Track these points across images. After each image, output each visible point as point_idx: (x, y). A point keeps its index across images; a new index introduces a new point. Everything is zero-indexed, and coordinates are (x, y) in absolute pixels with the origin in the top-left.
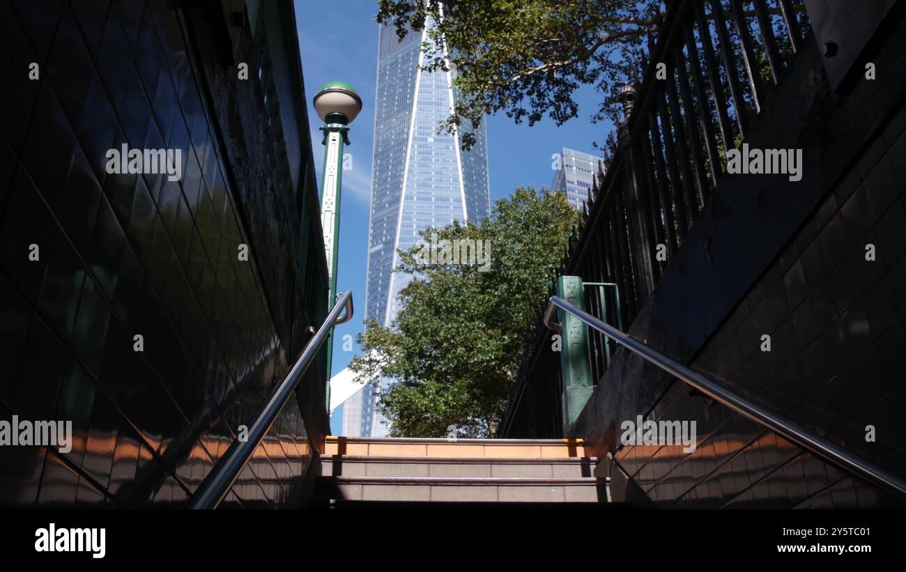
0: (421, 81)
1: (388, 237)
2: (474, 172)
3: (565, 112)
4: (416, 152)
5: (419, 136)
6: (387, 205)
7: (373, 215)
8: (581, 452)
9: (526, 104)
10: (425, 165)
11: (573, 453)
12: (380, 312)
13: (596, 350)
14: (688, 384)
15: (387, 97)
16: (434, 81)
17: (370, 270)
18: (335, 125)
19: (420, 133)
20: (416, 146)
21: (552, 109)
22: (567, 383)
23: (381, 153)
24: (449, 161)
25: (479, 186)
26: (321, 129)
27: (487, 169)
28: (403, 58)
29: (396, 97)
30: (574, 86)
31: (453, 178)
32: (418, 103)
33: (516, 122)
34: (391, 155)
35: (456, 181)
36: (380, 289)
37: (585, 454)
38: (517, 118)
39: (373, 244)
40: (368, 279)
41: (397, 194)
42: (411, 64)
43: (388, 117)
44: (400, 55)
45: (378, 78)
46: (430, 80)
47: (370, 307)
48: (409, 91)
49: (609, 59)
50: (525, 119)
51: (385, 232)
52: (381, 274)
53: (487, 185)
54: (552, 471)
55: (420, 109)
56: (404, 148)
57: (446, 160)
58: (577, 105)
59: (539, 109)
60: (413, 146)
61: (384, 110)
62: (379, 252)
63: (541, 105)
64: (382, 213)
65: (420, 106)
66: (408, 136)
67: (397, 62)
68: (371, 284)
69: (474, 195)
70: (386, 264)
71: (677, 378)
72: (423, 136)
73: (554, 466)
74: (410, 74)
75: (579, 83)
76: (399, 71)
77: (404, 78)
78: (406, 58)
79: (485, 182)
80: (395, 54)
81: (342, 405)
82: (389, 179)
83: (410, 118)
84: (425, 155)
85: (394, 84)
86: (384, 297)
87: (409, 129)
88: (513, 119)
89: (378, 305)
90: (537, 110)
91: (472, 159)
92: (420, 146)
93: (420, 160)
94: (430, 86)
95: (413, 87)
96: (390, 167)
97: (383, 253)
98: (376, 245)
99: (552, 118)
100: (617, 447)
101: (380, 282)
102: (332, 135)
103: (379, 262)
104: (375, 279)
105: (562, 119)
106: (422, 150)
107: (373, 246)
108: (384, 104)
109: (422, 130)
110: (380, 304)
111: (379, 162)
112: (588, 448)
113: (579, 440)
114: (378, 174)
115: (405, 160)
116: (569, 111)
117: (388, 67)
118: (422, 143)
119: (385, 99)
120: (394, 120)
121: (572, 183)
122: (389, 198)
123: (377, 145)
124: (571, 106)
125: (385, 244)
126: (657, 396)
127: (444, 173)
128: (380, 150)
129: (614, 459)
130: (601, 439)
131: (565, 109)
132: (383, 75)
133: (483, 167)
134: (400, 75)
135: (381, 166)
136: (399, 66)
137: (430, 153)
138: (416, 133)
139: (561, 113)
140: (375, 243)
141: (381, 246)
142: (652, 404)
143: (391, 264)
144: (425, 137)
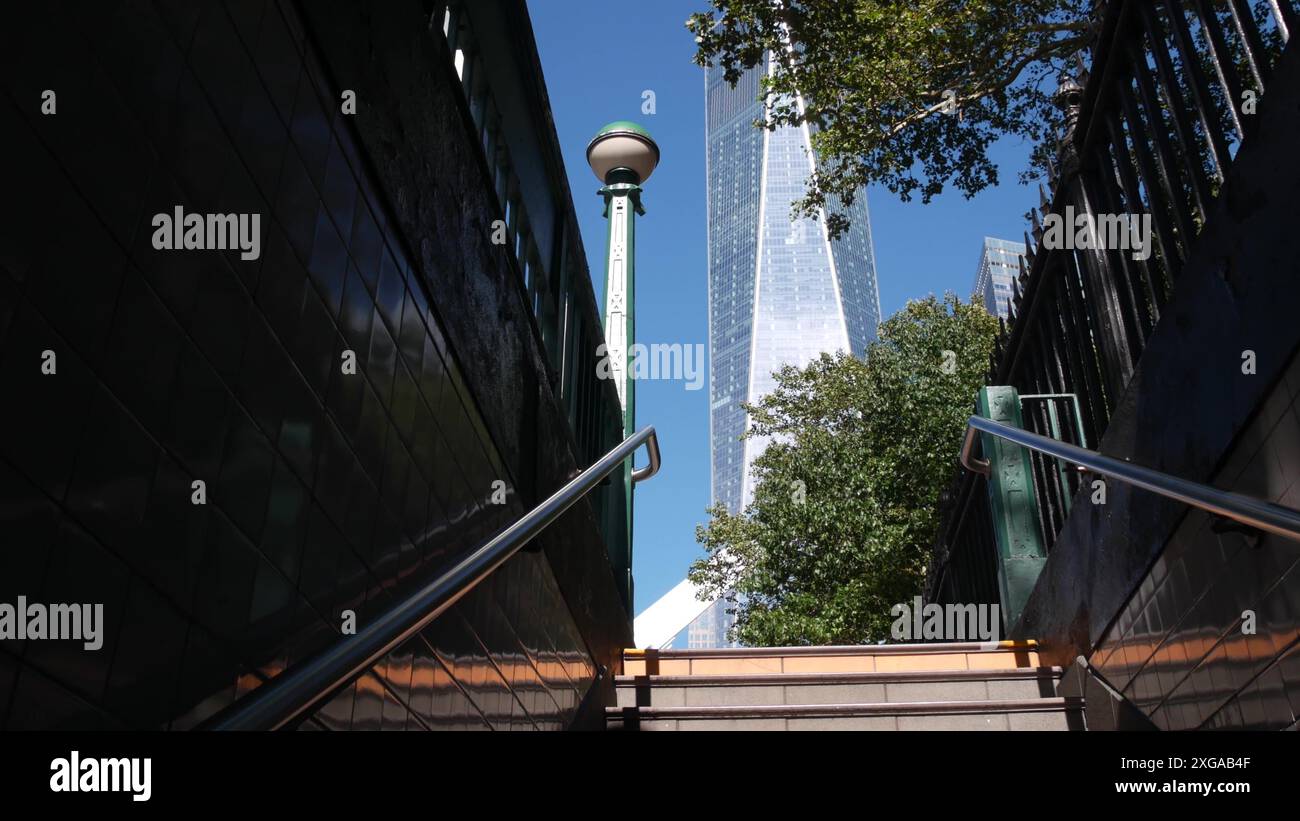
0: (769, 159)
1: (738, 386)
2: (855, 283)
3: (978, 178)
4: (769, 262)
5: (772, 238)
6: (733, 340)
7: (714, 355)
8: (1034, 659)
9: (918, 171)
10: (786, 279)
11: (1023, 661)
12: (732, 494)
13: (1050, 506)
14: (1210, 513)
15: (723, 185)
16: (788, 157)
17: (714, 433)
18: (620, 186)
19: (773, 234)
20: (769, 252)
21: (957, 174)
22: (1004, 555)
23: (720, 266)
24: (818, 270)
25: (865, 303)
26: (599, 193)
27: (875, 278)
28: (741, 128)
29: (736, 185)
30: (992, 137)
31: (826, 294)
32: (768, 190)
33: (903, 199)
34: (734, 267)
35: (831, 297)
36: (730, 461)
37: (1041, 664)
38: (905, 191)
39: (716, 397)
40: (713, 448)
41: (746, 323)
42: (753, 135)
43: (726, 214)
44: (737, 125)
45: (708, 160)
46: (782, 155)
47: (717, 488)
48: (753, 173)
49: (1040, 89)
50: (916, 194)
51: (732, 378)
52: (730, 439)
53: (875, 300)
54: (987, 690)
55: (772, 199)
56: (752, 256)
57: (815, 268)
58: (996, 166)
59: (939, 176)
60: (765, 252)
61: (719, 204)
62: (725, 408)
63: (942, 171)
64: (727, 352)
65: (770, 194)
66: (756, 238)
67: (733, 134)
68: (718, 455)
69: (858, 318)
70: (737, 425)
71: (1190, 507)
72: (776, 238)
73: (989, 682)
74: (754, 150)
75: (997, 131)
76: (737, 147)
77: (746, 157)
78: (746, 128)
79: (874, 296)
80: (731, 123)
81: (686, 629)
82: (734, 303)
83: (758, 213)
84: (782, 265)
85: (731, 165)
86: (737, 471)
87: (757, 228)
88: (898, 195)
89: (729, 484)
90: (935, 178)
91: (852, 265)
92: (774, 252)
93: (776, 271)
94: (784, 165)
95: (759, 168)
96: (734, 285)
97: (731, 408)
98: (720, 399)
99: (957, 186)
100: (1093, 645)
101: (730, 451)
102: (616, 201)
103: (726, 422)
104: (723, 447)
105: (973, 187)
106: (777, 256)
107: (717, 399)
108: (720, 196)
109: (776, 229)
110: (733, 482)
111: (717, 278)
112: (1045, 654)
113: (1031, 642)
114: (716, 296)
115: (755, 273)
116: (984, 176)
117: (722, 143)
118: (777, 246)
119: (720, 188)
120: (735, 217)
121: (1003, 287)
122: (735, 330)
123: (714, 255)
124: (987, 169)
125: (734, 395)
126: (1154, 549)
127: (812, 287)
128: (718, 261)
129: (1089, 666)
130: (1065, 637)
131: (978, 173)
132: (714, 155)
133: (868, 275)
134: (739, 153)
135: (721, 284)
136: (737, 139)
137: (790, 261)
138: (768, 234)
139: (972, 180)
140: (719, 396)
141: (728, 399)
142: (1148, 562)
143: (744, 424)
144: (780, 238)
